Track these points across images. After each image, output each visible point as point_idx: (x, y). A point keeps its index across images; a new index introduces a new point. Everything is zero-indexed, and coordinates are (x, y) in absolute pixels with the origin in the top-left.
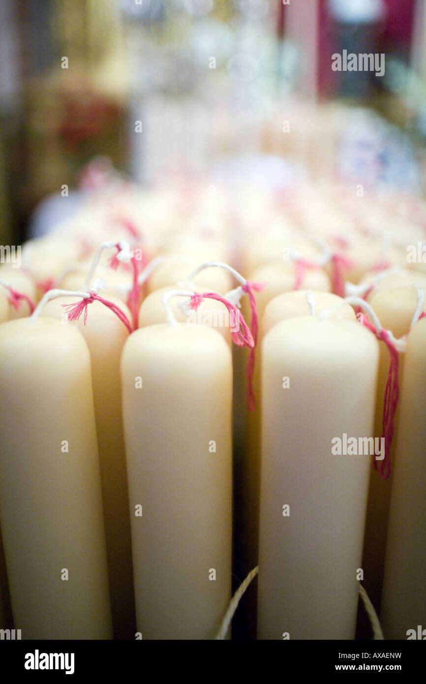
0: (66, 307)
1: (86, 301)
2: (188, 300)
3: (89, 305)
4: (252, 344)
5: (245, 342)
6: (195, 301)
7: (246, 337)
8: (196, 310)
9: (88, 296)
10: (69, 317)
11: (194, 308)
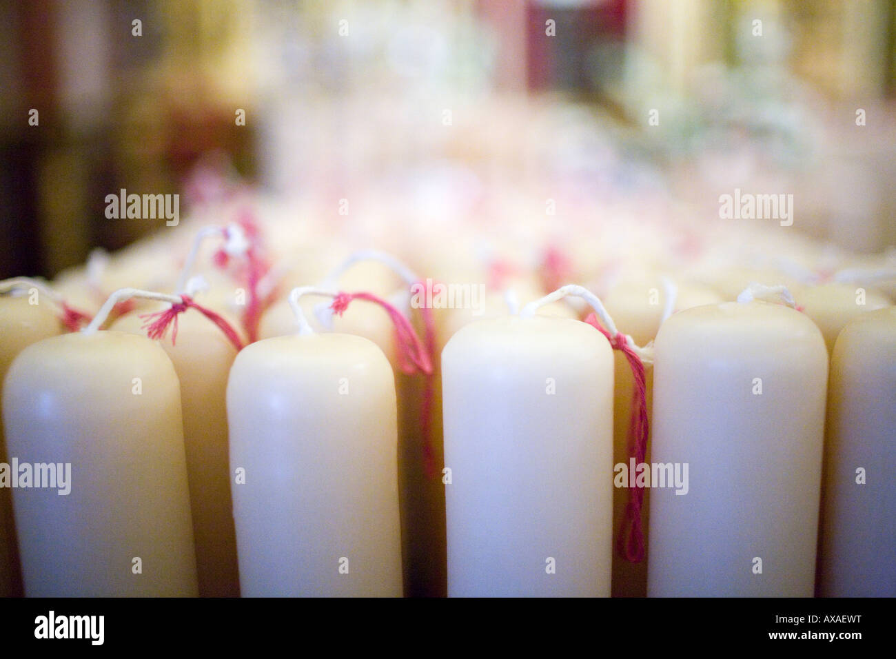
0: (144, 319)
1: (177, 309)
2: (331, 301)
3: (181, 316)
4: (427, 367)
5: (415, 365)
6: (340, 304)
7: (418, 356)
8: (341, 314)
9: (179, 300)
10: (150, 333)
11: (339, 313)
